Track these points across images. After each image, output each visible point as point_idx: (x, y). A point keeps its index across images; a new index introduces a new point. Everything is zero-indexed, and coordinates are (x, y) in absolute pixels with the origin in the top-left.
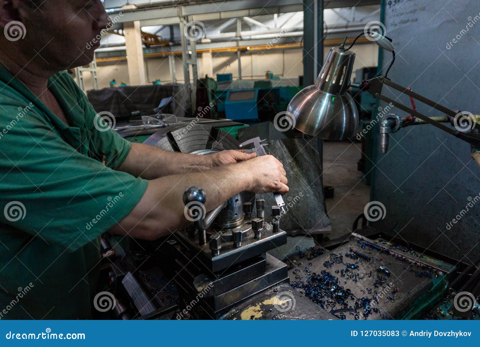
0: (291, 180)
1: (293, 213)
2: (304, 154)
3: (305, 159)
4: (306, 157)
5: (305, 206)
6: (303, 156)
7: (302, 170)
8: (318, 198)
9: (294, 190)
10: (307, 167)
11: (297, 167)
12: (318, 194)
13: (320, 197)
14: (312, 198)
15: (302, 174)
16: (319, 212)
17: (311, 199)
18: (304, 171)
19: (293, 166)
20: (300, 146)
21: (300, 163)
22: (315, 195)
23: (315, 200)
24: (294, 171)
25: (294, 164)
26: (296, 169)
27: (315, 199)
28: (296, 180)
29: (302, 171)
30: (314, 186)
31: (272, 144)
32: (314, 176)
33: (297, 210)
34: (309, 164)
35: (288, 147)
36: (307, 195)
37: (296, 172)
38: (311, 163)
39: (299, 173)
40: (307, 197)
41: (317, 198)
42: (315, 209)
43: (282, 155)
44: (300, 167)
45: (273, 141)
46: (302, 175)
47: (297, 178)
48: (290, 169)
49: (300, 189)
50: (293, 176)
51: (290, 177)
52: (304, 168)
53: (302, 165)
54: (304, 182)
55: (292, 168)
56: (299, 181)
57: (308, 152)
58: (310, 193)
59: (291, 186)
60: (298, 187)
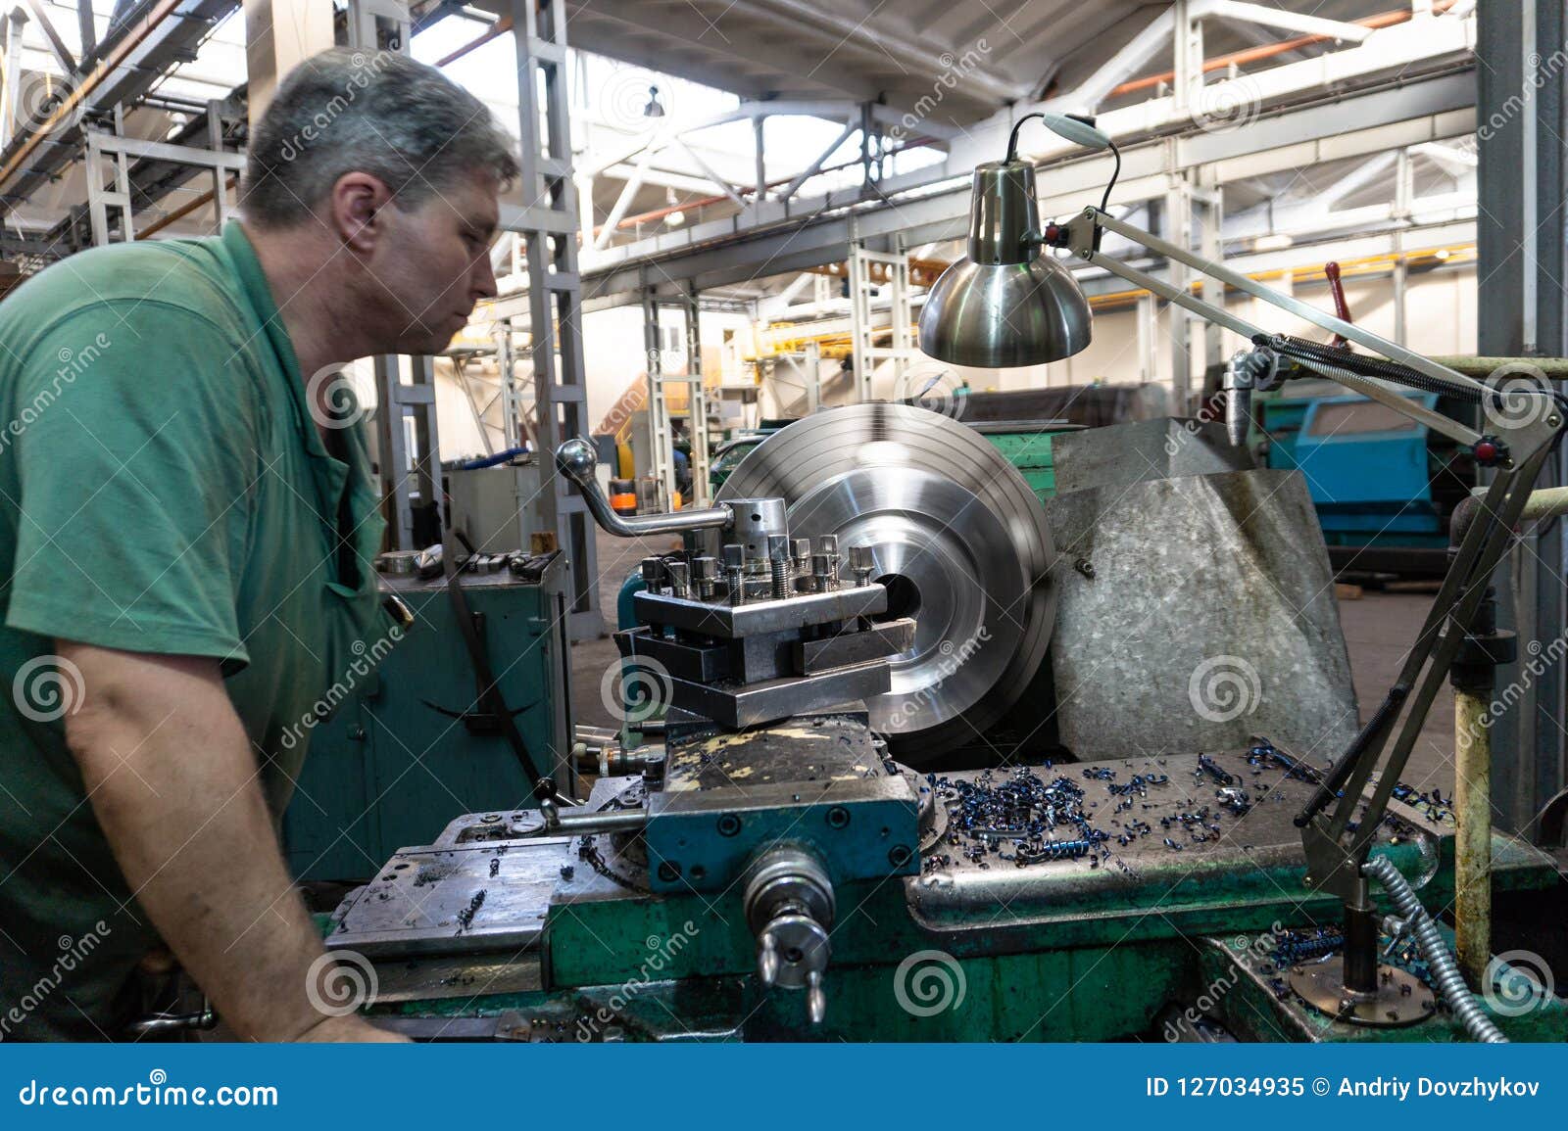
0: (1239, 613)
1: (1246, 726)
2: (1279, 522)
3: (1282, 541)
4: (1285, 531)
5: (1288, 705)
6: (1274, 530)
7: (1277, 579)
8: (1335, 680)
9: (1249, 647)
10: (1290, 569)
11: (1261, 570)
12: (1331, 668)
13: (1340, 680)
14: (1312, 678)
15: (1277, 593)
16: (1337, 734)
17: (1309, 683)
18: (1283, 582)
19: (1247, 563)
20: (1264, 495)
21: (1268, 555)
22: (1325, 671)
23: (1323, 688)
24: (1250, 582)
25: (1249, 558)
26: (1256, 576)
27: (1324, 683)
28: (1256, 614)
29: (1275, 584)
30: (1319, 638)
31: (1176, 489)
32: (1313, 600)
33: (1259, 718)
34: (1295, 558)
35: (1228, 501)
36: (1293, 666)
37: (1256, 586)
38: (1302, 552)
39: (1268, 591)
40: (1294, 675)
41: (1331, 683)
42: (1323, 721)
43: (1210, 526)
44: (1268, 568)
45: (1178, 479)
46: (1276, 598)
47: (1259, 606)
48: (1237, 575)
49: (1271, 644)
50: (1245, 599)
51: (1236, 601)
52: (1282, 571)
53: (1274, 563)
54: (1283, 620)
55: (1243, 572)
56: (1266, 616)
57: (1289, 516)
58: (1304, 662)
59: (1238, 632)
60: (1264, 637)
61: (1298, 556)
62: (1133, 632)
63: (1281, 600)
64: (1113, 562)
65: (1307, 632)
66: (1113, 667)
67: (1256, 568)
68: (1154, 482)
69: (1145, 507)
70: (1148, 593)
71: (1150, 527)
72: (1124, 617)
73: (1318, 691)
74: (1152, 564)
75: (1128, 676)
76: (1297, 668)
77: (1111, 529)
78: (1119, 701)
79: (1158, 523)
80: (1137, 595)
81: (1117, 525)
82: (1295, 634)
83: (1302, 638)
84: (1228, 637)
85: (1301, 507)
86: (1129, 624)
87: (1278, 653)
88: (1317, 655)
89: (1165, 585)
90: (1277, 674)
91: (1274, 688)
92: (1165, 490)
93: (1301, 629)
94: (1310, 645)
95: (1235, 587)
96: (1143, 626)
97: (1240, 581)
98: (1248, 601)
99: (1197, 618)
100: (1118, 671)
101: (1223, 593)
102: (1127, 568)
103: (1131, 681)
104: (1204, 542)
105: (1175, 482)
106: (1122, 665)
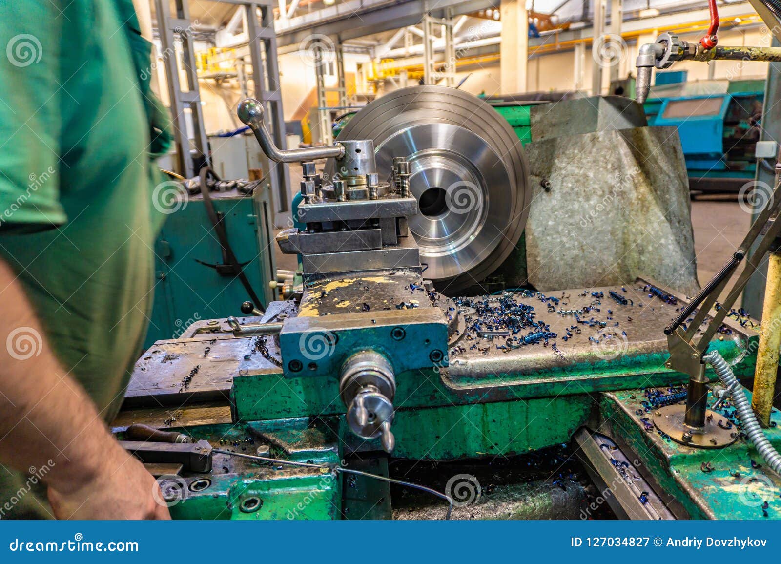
0: (632, 210)
1: (631, 273)
2: (660, 158)
3: (661, 169)
4: (663, 163)
5: (656, 262)
6: (656, 162)
7: (656, 191)
8: (684, 248)
9: (637, 229)
10: (664, 185)
11: (647, 185)
12: (683, 241)
13: (687, 248)
14: (671, 247)
15: (655, 199)
16: (682, 278)
17: (669, 249)
18: (659, 193)
19: (639, 182)
20: (652, 141)
21: (651, 177)
22: (679, 243)
23: (677, 252)
24: (640, 193)
25: (641, 179)
26: (644, 189)
27: (678, 249)
28: (642, 211)
29: (654, 193)
30: (677, 224)
31: (601, 139)
32: (676, 203)
33: (639, 268)
34: (667, 178)
36: (660, 240)
37: (643, 195)
38: (672, 175)
39: (650, 198)
40: (661, 245)
41: (681, 249)
42: (675, 270)
43: (619, 160)
44: (651, 185)
45: (602, 133)
46: (654, 202)
47: (644, 206)
48: (633, 188)
49: (649, 228)
50: (636, 202)
51: (631, 204)
52: (659, 186)
53: (655, 182)
54: (657, 214)
55: (636, 187)
56: (648, 211)
57: (666, 154)
58: (667, 238)
59: (631, 221)
60: (645, 224)
61: (669, 177)
62: (571, 221)
63: (657, 203)
64: (562, 182)
65: (670, 221)
66: (559, 240)
67: (644, 184)
68: (589, 135)
69: (582, 148)
70: (581, 199)
71: (584, 161)
72: (567, 213)
73: (674, 254)
74: (584, 182)
75: (567, 245)
76: (663, 241)
77: (562, 162)
78: (562, 259)
79: (590, 159)
80: (574, 200)
81: (566, 160)
82: (663, 222)
83: (667, 224)
84: (625, 224)
85: (674, 148)
86: (569, 217)
87: (652, 233)
88: (675, 234)
89: (591, 195)
90: (651, 244)
91: (649, 252)
92: (594, 139)
93: (667, 219)
94: (671, 228)
95: (631, 195)
96: (577, 218)
97: (634, 192)
98: (638, 204)
99: (608, 214)
100: (562, 244)
101: (624, 199)
102: (570, 185)
103: (569, 248)
104: (614, 170)
105: (601, 134)
106: (565, 239)
